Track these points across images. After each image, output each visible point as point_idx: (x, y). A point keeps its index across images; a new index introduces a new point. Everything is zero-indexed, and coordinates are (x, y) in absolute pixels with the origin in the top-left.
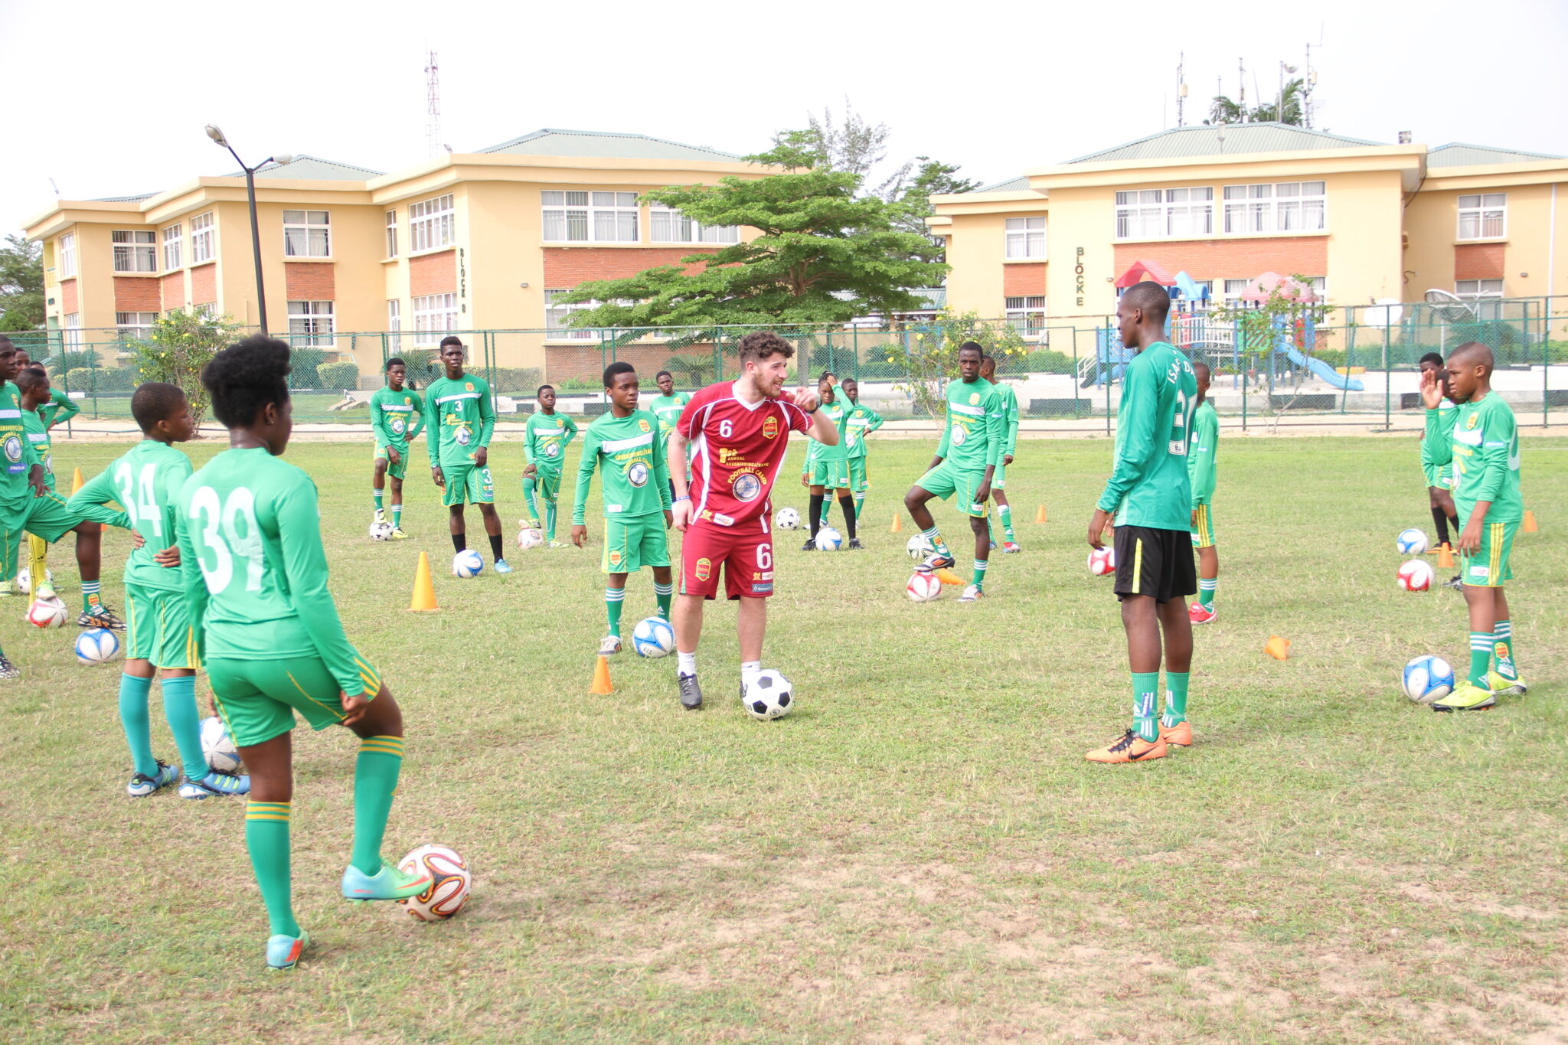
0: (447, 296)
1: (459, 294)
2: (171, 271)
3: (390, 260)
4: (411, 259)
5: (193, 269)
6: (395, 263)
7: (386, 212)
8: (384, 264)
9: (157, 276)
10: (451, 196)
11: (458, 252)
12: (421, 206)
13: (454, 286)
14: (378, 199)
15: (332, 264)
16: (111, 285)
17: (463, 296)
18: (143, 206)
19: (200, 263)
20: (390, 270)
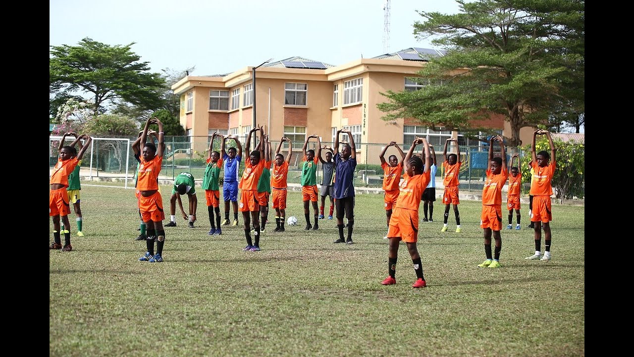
0: (358, 127)
1: (363, 126)
2: (234, 110)
3: (334, 108)
4: (343, 108)
5: (243, 109)
6: (336, 109)
7: (333, 85)
8: (332, 110)
9: (228, 112)
10: (362, 79)
11: (363, 105)
12: (349, 82)
13: (360, 122)
14: (330, 78)
15: (306, 109)
16: (207, 116)
17: (364, 127)
18: (224, 79)
19: (246, 107)
20: (334, 112)
